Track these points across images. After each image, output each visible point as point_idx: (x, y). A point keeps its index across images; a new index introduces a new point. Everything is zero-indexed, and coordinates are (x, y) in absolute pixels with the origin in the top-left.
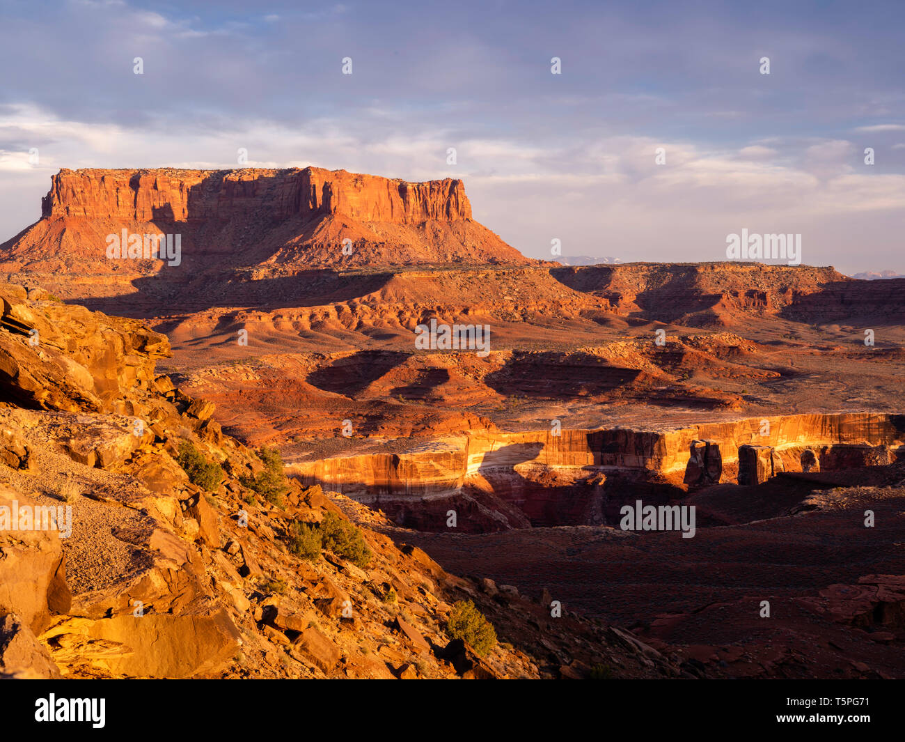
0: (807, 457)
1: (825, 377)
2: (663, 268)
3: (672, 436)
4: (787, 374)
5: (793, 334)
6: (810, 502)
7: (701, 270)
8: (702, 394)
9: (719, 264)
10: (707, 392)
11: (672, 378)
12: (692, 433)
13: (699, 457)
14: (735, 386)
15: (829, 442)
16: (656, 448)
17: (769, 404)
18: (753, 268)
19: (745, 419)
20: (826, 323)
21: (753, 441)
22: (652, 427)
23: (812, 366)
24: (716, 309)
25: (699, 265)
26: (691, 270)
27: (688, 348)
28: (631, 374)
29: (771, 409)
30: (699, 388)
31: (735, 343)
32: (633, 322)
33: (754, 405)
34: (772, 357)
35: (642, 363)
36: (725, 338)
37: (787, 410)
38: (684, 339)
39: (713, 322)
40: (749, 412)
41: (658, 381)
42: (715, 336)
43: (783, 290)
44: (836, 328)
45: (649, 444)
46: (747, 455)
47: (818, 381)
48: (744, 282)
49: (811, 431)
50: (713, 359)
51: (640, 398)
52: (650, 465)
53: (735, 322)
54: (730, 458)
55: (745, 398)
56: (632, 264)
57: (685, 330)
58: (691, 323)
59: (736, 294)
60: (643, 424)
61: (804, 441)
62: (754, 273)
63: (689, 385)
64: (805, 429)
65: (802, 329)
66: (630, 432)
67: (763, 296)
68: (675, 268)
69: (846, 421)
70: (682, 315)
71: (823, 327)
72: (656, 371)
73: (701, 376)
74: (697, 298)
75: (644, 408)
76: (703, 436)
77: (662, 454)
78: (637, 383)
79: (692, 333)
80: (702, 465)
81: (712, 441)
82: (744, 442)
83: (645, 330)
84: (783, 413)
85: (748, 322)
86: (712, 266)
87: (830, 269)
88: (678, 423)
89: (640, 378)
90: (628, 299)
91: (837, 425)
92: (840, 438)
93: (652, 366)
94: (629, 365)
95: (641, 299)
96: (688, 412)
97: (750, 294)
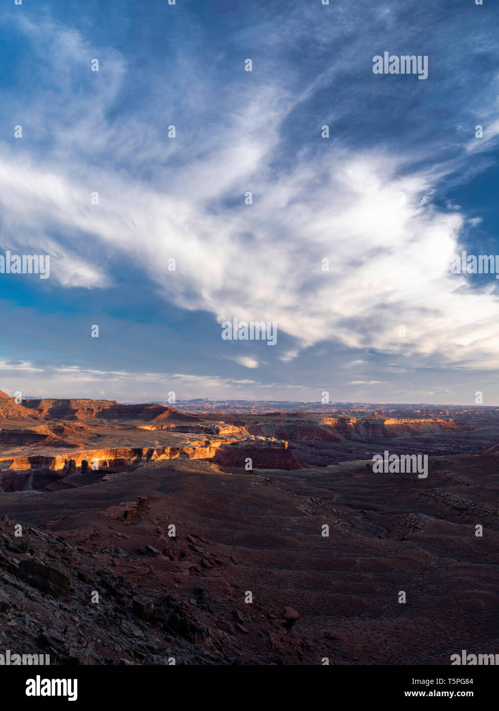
0: (105, 463)
1: (111, 436)
2: (59, 400)
3: (59, 458)
4: (99, 436)
5: (102, 423)
6: (104, 478)
7: (72, 401)
8: (70, 443)
9: (78, 399)
10: (72, 442)
11: (59, 438)
12: (66, 456)
13: (68, 465)
14: (82, 440)
15: (113, 458)
16: (52, 462)
17: (93, 446)
18: (89, 401)
19: (84, 451)
20: (112, 419)
21: (87, 458)
22: (51, 455)
23: (108, 433)
24: (76, 414)
25: (71, 400)
26: (68, 401)
27: (66, 427)
28: (45, 436)
29: (94, 448)
30: (69, 441)
31: (82, 425)
32: (46, 419)
33: (88, 446)
34: (95, 430)
35: (49, 433)
36: (79, 424)
37: (98, 448)
38: (65, 424)
39: (75, 419)
40: (86, 449)
41: (54, 439)
42: (75, 423)
43: (99, 408)
44: (116, 421)
45: (50, 460)
46: (85, 463)
47: (110, 438)
48: (86, 405)
49: (107, 454)
50: (74, 431)
51: (47, 445)
52: (50, 468)
53: (83, 419)
54: (79, 465)
55: (85, 444)
56: (47, 399)
57: (65, 421)
58: (67, 419)
59: (83, 409)
60: (48, 454)
61: (104, 458)
62: (89, 402)
63: (65, 440)
64: (105, 454)
65: (105, 421)
66: (44, 456)
67: (92, 410)
68: (63, 400)
69: (118, 451)
70: (64, 416)
71: (112, 420)
72: (54, 435)
73: (70, 437)
74: (70, 411)
75: (49, 448)
76: (69, 457)
77: (55, 464)
78: (47, 440)
79: (67, 422)
80: (69, 467)
81: (73, 459)
82: (84, 459)
83: (51, 421)
84: (97, 449)
85: (87, 419)
86: (76, 400)
87: (115, 401)
88: (61, 453)
89: (48, 438)
90: (45, 411)
91: (115, 452)
92: (116, 456)
93: (53, 434)
94: (45, 434)
95: (51, 411)
96: (65, 449)
97: (88, 409)
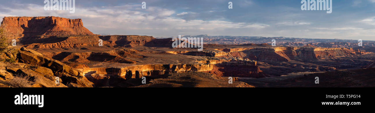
0: (148, 73)
1: (151, 57)
2: (120, 36)
3: (123, 69)
4: (144, 57)
5: (145, 49)
6: (150, 82)
7: (127, 37)
8: (128, 61)
9: (131, 35)
10: (129, 60)
11: (122, 58)
12: (126, 68)
13: (128, 73)
14: (134, 59)
15: (152, 70)
16: (119, 71)
17: (141, 62)
18: (137, 36)
19: (136, 66)
20: (151, 47)
21: (138, 70)
22: (119, 67)
23: (149, 55)
24: (130, 44)
25: (127, 36)
26: (126, 37)
27: (125, 52)
28: (115, 57)
29: (142, 64)
30: (128, 59)
31: (134, 51)
32: (115, 47)
33: (138, 63)
34: (141, 54)
35: (116, 55)
36: (132, 50)
37: (144, 64)
38: (124, 50)
39: (130, 46)
40: (137, 64)
41: (120, 58)
42: (130, 49)
43: (143, 41)
44: (153, 48)
45: (118, 70)
46: (137, 72)
47: (150, 58)
48: (136, 39)
49: (149, 68)
50: (130, 54)
51: (116, 61)
52: (118, 74)
53: (134, 47)
54: (134, 73)
55: (136, 61)
56: (114, 35)
57: (124, 48)
58: (126, 47)
59: (134, 41)
60: (117, 66)
61: (147, 70)
62: (137, 37)
63: (126, 59)
64: (148, 67)
65: (147, 48)
66: (115, 68)
67: (139, 42)
68: (123, 36)
69: (155, 66)
70: (124, 45)
71: (151, 48)
72: (119, 56)
73: (128, 57)
74: (126, 42)
75: (117, 63)
76: (129, 69)
77: (121, 72)
78: (116, 59)
79: (126, 49)
80: (128, 74)
81: (130, 70)
82: (136, 70)
83: (117, 48)
84: (143, 64)
85: (136, 47)
86: (130, 36)
87: (152, 37)
88: (124, 66)
89: (116, 57)
90: (114, 42)
91: (153, 67)
92: (154, 69)
93: (119, 55)
94: (114, 55)
95: (116, 42)
96: (125, 64)
97: (137, 41)
